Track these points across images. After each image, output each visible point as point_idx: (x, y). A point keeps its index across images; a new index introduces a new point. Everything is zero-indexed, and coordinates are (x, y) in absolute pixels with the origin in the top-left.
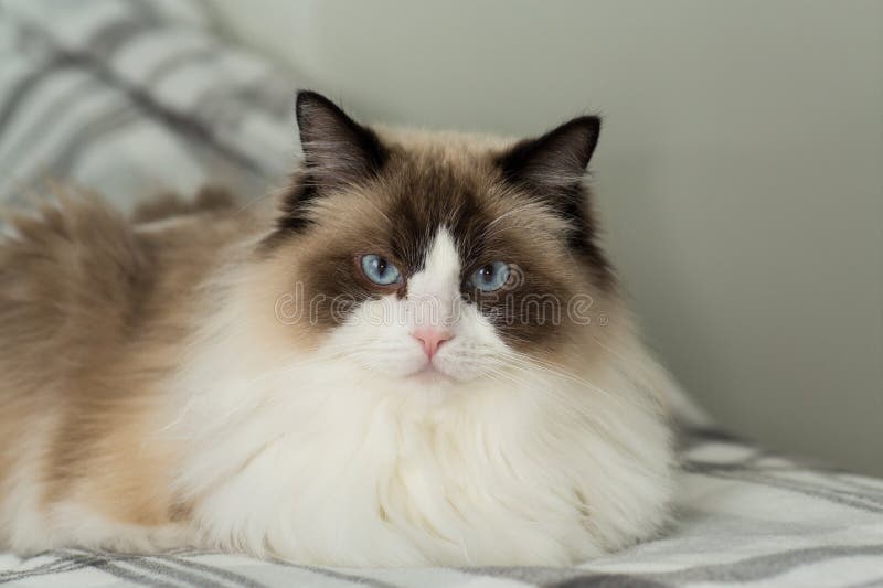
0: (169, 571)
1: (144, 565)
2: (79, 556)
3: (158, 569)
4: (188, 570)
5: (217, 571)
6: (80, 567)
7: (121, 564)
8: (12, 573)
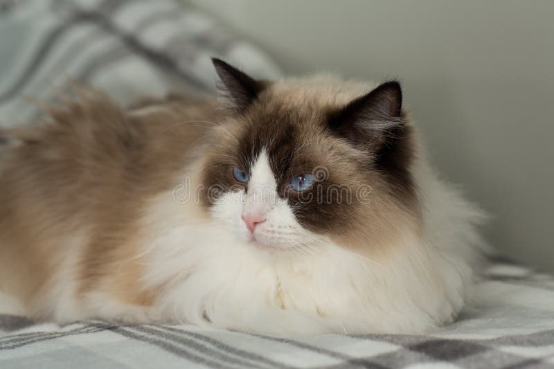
0: (159, 333)
1: (142, 329)
2: (100, 324)
3: (152, 332)
4: (172, 333)
5: (191, 334)
6: (101, 330)
7: (127, 329)
8: (56, 333)
